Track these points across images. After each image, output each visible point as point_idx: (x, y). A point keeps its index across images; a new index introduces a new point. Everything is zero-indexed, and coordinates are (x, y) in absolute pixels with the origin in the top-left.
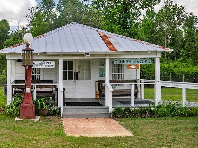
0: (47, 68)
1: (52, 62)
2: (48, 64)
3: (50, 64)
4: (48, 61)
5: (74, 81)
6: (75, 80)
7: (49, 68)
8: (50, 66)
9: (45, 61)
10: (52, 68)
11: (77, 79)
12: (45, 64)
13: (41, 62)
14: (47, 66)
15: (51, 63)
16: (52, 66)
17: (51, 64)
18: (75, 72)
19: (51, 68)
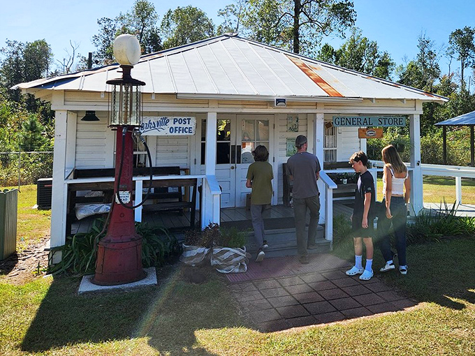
0: (174, 134)
1: (189, 119)
2: (177, 124)
3: (182, 125)
4: (178, 118)
5: (233, 168)
6: (233, 165)
7: (181, 134)
8: (184, 130)
9: (169, 118)
10: (188, 134)
11: (239, 162)
12: (171, 124)
13: (159, 119)
14: (176, 130)
15: (187, 121)
16: (187, 130)
17: (187, 125)
18: (234, 147)
19: (185, 134)
